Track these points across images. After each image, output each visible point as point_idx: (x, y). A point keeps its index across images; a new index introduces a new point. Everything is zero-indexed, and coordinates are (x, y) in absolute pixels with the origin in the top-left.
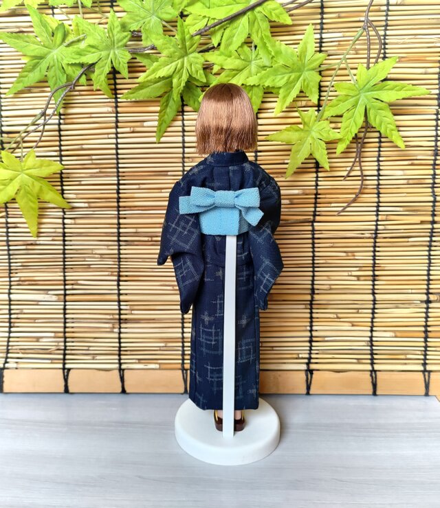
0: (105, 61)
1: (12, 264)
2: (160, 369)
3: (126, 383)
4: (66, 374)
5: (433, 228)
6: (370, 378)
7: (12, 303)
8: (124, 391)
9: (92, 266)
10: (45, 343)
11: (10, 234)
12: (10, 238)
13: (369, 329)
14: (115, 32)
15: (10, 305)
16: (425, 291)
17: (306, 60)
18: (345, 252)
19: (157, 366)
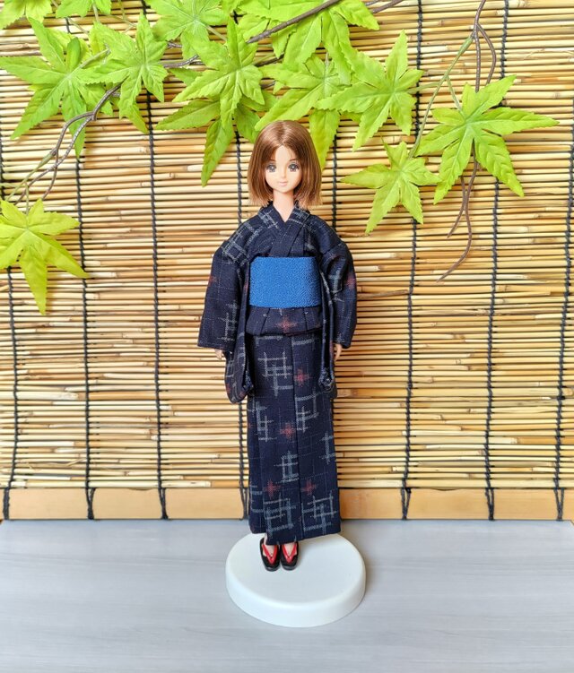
0: (134, 80)
1: (18, 353)
2: (211, 488)
3: (167, 506)
4: (89, 494)
5: (567, 302)
6: (486, 497)
7: (19, 402)
8: (165, 517)
9: (122, 354)
10: (61, 455)
11: (15, 314)
12: (15, 319)
13: (484, 433)
14: (146, 41)
15: (16, 405)
16: (557, 384)
17: (396, 78)
18: (452, 333)
19: (208, 484)
